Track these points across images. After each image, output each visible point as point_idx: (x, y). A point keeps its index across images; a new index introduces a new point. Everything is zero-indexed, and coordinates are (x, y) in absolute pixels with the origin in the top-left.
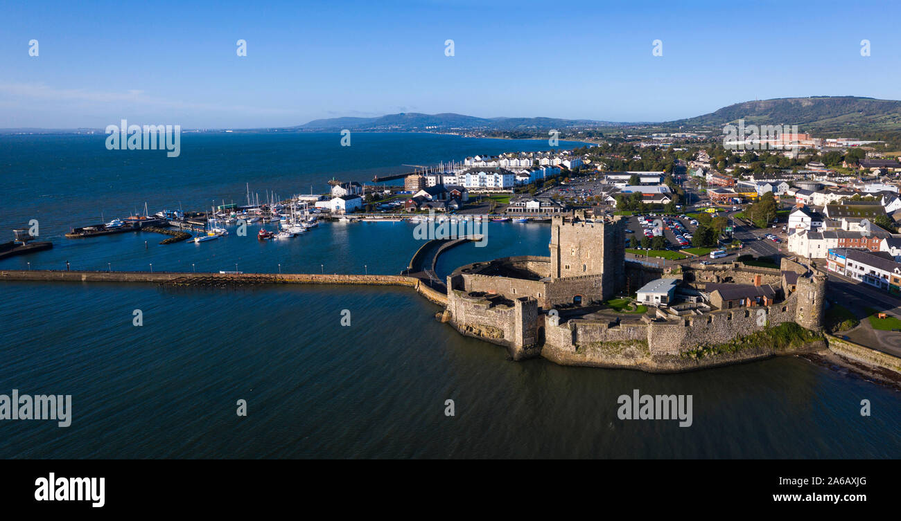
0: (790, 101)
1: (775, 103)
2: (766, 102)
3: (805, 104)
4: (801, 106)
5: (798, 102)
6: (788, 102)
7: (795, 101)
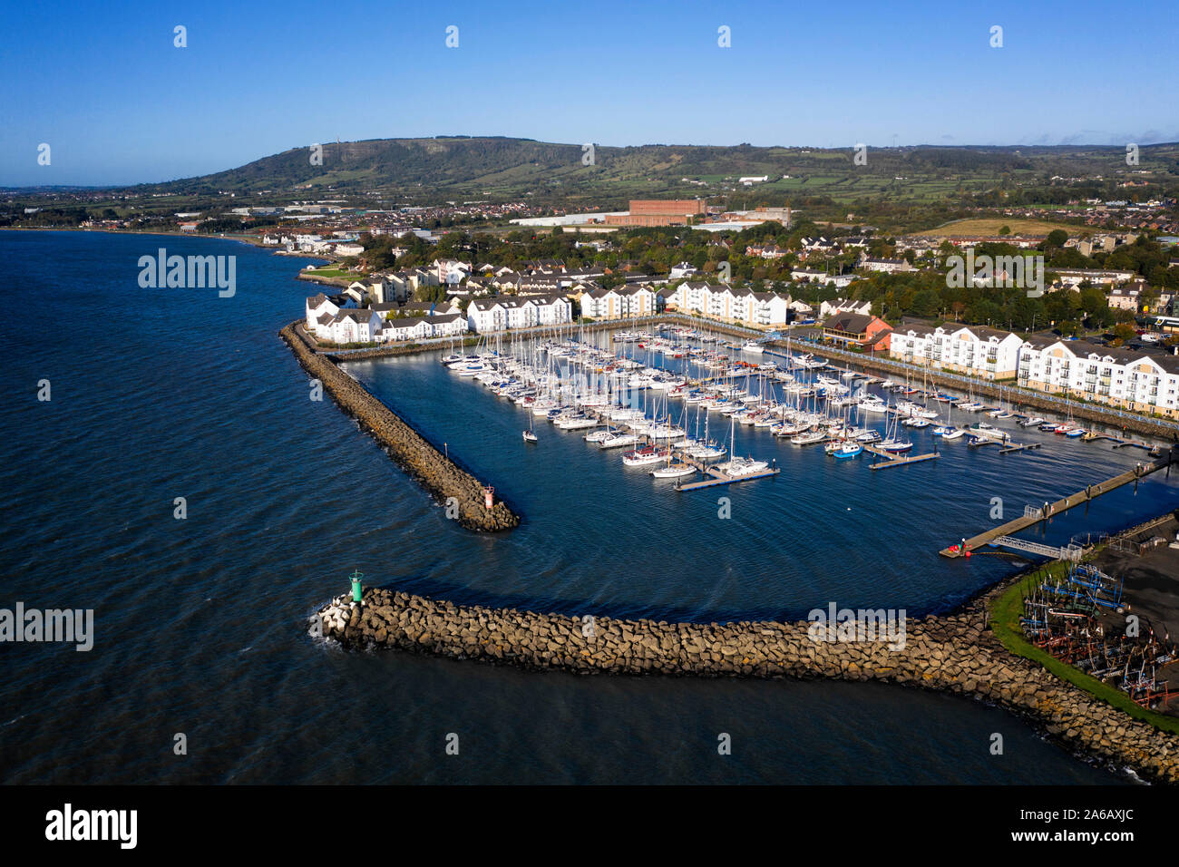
0: (403, 144)
1: (377, 147)
2: (361, 144)
3: (434, 149)
4: (425, 152)
5: (418, 145)
6: (399, 146)
7: (412, 144)
